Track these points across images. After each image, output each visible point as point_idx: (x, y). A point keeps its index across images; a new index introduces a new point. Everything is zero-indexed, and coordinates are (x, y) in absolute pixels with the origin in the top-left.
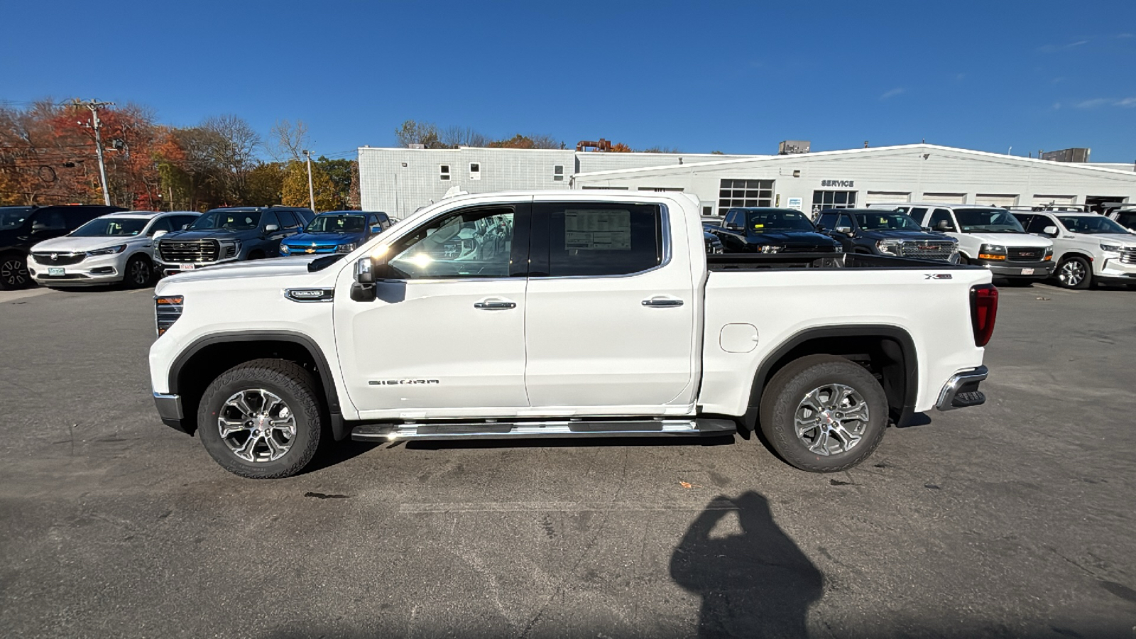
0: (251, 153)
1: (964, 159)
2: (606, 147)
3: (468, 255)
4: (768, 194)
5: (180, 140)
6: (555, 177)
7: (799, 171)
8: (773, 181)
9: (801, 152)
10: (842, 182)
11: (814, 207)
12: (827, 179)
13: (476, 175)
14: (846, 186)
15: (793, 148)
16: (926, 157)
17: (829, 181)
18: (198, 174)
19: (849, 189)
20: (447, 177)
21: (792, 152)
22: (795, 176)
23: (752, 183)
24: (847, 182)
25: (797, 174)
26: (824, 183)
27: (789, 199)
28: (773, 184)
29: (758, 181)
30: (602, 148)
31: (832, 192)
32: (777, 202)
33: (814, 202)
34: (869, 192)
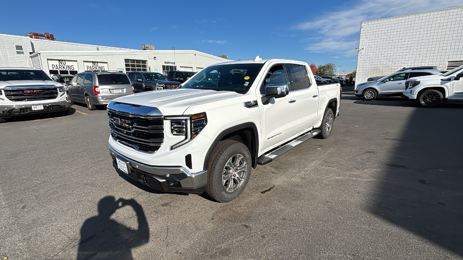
1: (205, 56)
2: (51, 37)
4: (145, 66)
7: (156, 57)
8: (146, 61)
9: (151, 50)
10: (171, 62)
11: (163, 72)
12: (166, 61)
14: (173, 64)
15: (148, 47)
16: (195, 55)
17: (167, 62)
19: (173, 65)
21: (148, 49)
22: (155, 59)
23: (138, 61)
24: (173, 62)
25: (155, 58)
26: (165, 63)
27: (154, 68)
28: (146, 62)
29: (140, 60)
30: (48, 38)
31: (168, 66)
32: (150, 70)
33: (163, 70)
34: (181, 67)
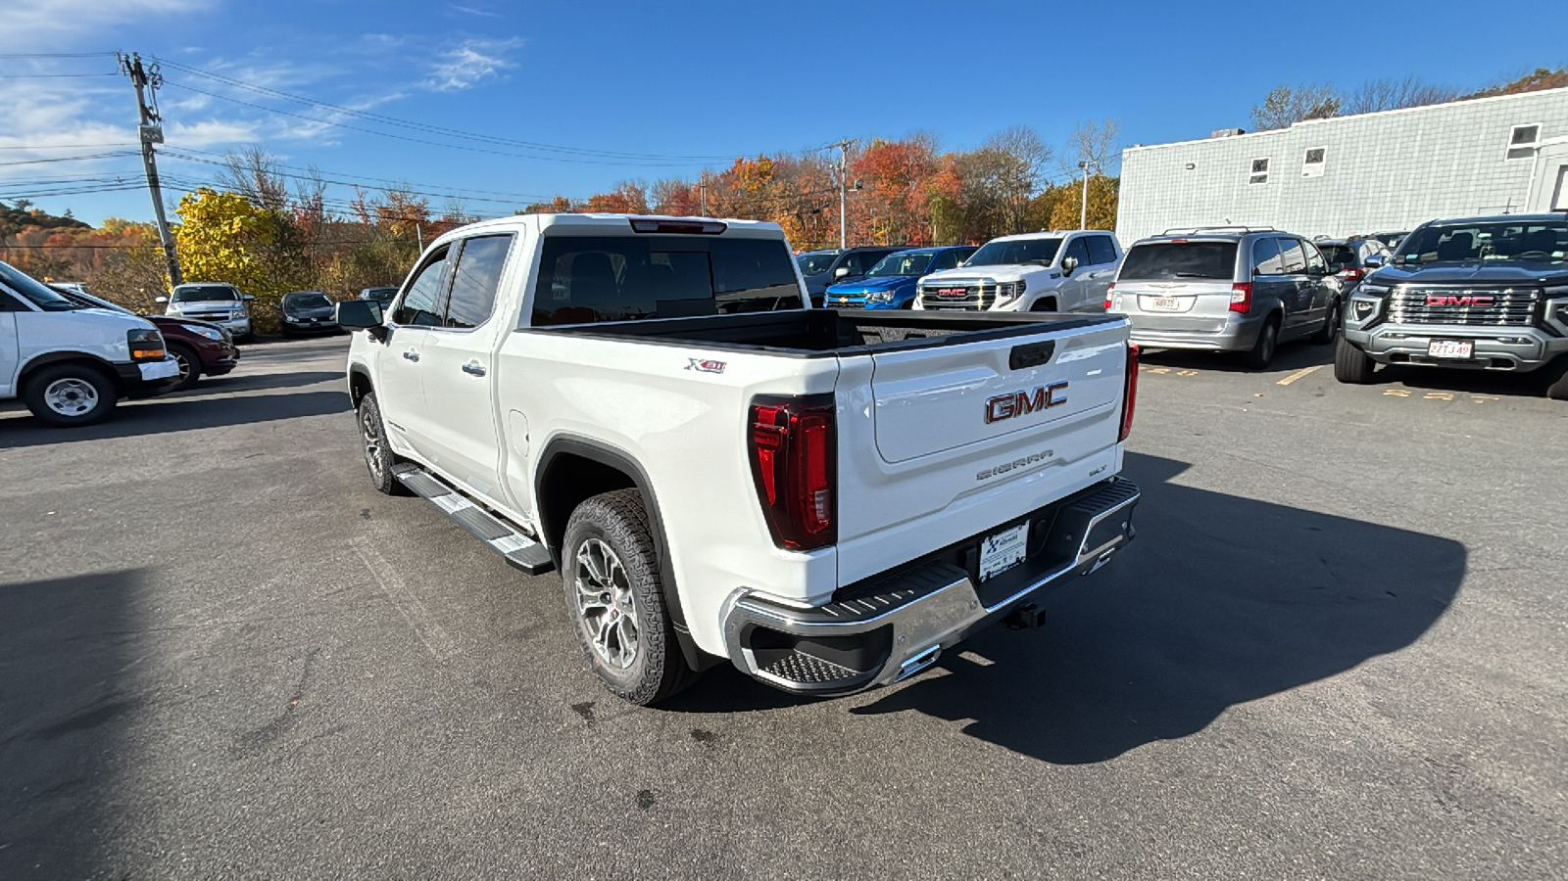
0: (1039, 173)
3: (1006, 307)
5: (961, 169)
6: (1511, 151)
13: (1318, 168)
18: (971, 208)
20: (1262, 179)
